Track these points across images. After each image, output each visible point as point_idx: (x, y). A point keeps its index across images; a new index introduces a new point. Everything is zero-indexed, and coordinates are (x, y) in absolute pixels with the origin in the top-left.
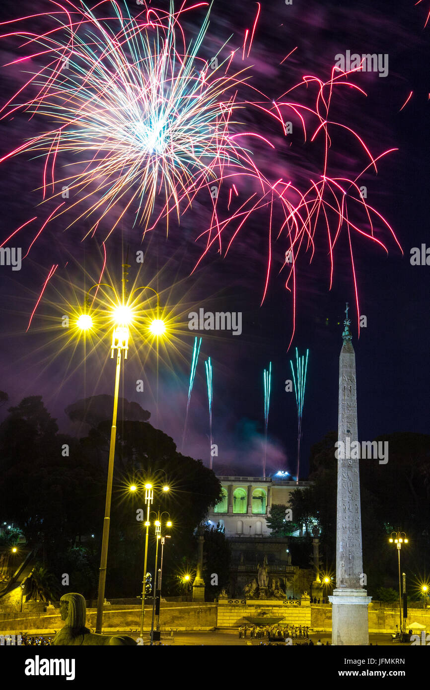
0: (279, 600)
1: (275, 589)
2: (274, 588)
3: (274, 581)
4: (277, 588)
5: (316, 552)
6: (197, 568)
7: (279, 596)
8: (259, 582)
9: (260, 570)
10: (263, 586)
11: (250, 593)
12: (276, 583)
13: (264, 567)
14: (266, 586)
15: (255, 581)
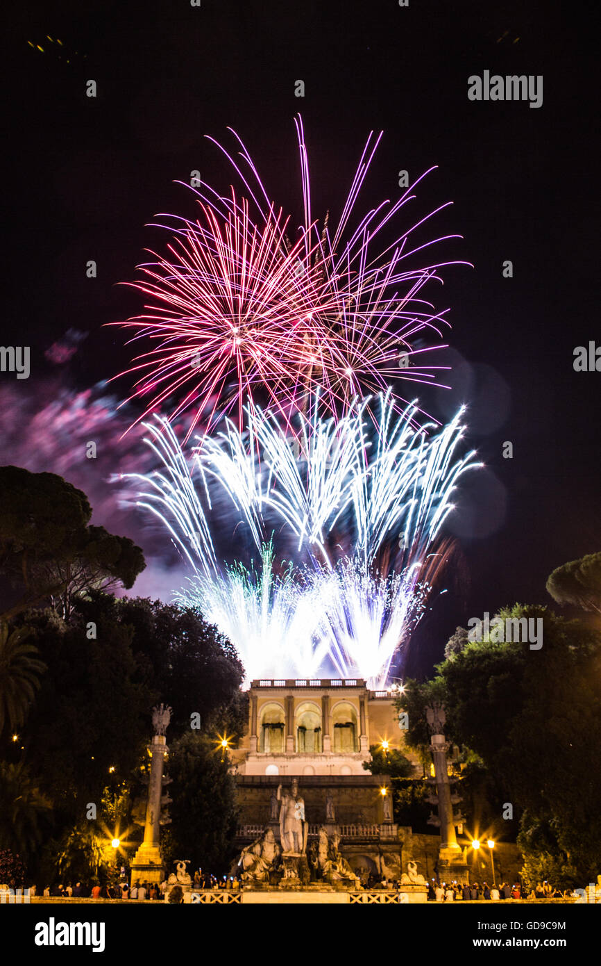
0: (338, 891)
3: (322, 834)
5: (441, 769)
6: (145, 819)
7: (337, 880)
8: (282, 839)
9: (285, 805)
10: (293, 850)
11: (257, 872)
12: (330, 843)
13: (295, 795)
14: (302, 851)
15: (270, 838)
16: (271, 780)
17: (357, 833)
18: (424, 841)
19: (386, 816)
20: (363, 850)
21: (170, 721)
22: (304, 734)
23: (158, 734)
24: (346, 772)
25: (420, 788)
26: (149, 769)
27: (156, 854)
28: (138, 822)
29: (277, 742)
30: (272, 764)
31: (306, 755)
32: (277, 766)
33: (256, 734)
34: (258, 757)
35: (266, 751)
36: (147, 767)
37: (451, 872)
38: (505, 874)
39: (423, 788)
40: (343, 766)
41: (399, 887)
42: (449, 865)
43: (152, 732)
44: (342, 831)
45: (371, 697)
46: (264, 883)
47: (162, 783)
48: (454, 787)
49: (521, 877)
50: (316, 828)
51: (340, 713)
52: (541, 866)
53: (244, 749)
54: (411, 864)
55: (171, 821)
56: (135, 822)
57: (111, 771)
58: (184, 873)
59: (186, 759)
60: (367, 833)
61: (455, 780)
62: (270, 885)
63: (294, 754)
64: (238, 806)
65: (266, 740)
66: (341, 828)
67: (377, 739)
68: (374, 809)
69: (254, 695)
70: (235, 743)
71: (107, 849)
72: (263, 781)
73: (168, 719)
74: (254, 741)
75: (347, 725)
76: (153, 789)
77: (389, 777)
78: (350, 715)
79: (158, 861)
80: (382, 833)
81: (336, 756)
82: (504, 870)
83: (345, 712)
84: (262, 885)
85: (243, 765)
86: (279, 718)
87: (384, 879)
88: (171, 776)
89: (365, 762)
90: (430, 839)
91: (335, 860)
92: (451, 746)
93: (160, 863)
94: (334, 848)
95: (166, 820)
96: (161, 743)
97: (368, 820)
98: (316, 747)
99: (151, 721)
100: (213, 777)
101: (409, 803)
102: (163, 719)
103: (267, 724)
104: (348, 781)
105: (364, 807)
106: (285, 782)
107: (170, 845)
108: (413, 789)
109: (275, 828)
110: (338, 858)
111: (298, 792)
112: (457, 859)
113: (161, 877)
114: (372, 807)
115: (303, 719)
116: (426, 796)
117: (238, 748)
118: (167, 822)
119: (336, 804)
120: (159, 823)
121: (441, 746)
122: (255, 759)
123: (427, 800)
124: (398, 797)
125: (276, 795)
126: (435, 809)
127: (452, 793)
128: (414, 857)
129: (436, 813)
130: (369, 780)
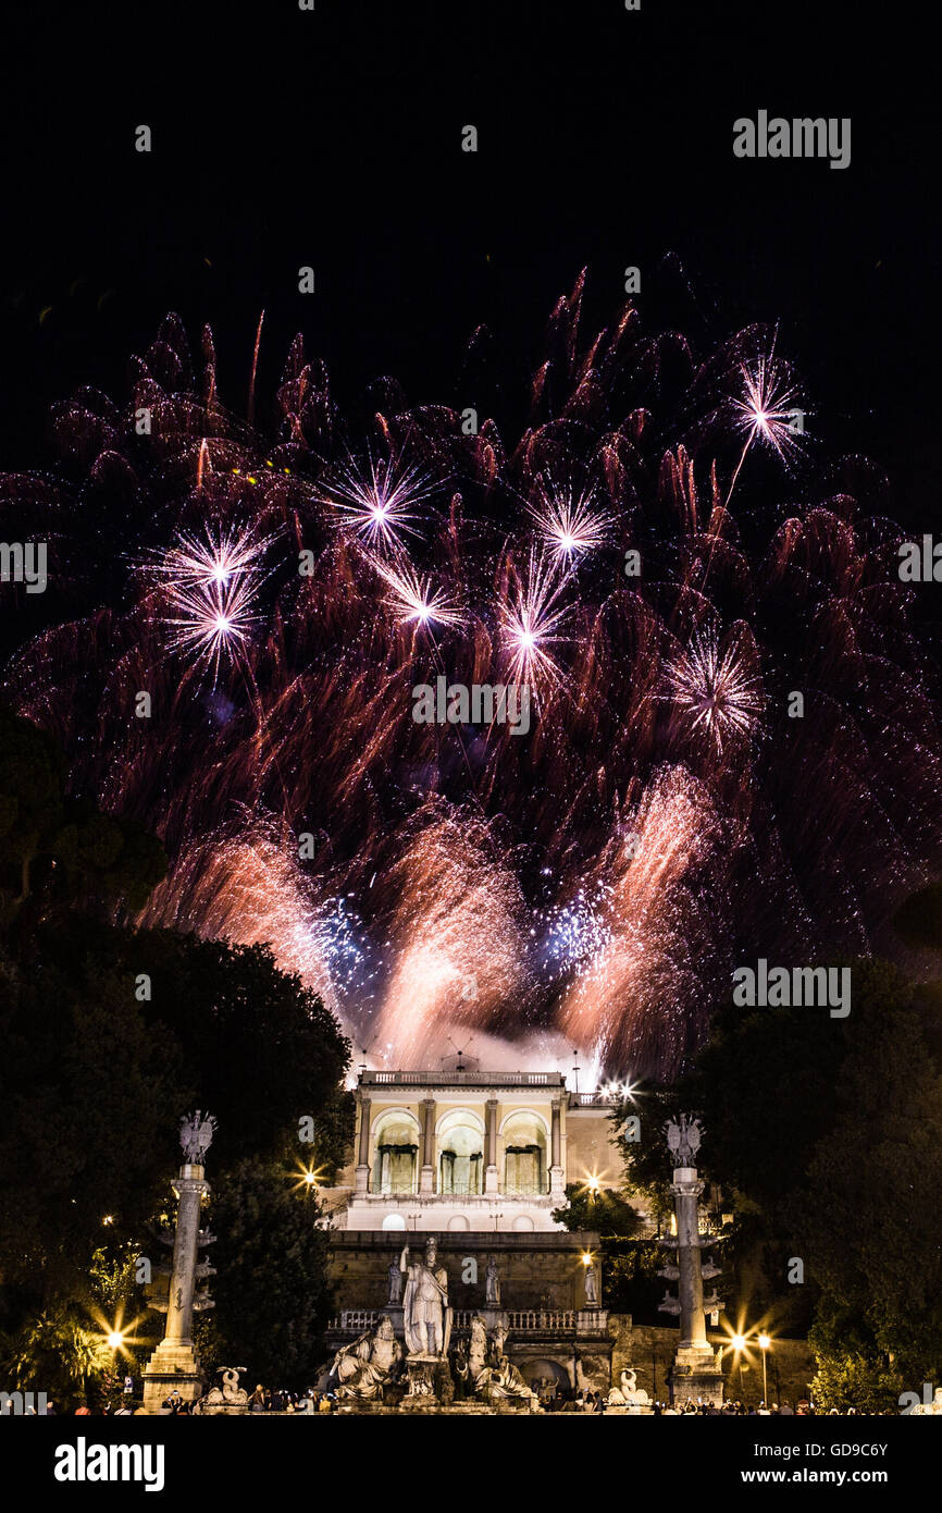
1: (483, 1367)
2: (477, 1361)
3: (477, 1327)
4: (491, 1360)
5: (686, 1224)
6: (168, 1302)
7: (500, 1398)
8: (406, 1334)
9: (414, 1280)
10: (425, 1352)
11: (361, 1385)
12: (490, 1340)
13: (431, 1265)
14: (441, 1352)
15: (386, 1332)
16: (391, 1239)
17: (538, 1325)
18: (652, 1336)
19: (589, 1298)
20: (547, 1351)
21: (213, 1139)
22: (453, 1165)
23: (190, 1162)
24: (523, 1226)
25: (649, 1254)
26: (175, 1220)
27: (187, 1357)
28: (156, 1307)
29: (405, 1176)
30: (395, 1213)
31: (455, 1198)
32: (403, 1216)
33: (367, 1163)
34: (370, 1201)
35: (383, 1192)
36: (171, 1217)
37: (694, 1385)
38: (784, 1386)
39: (656, 1254)
40: (521, 1216)
41: (604, 1408)
42: (691, 1374)
43: (181, 1159)
44: (511, 1322)
45: (573, 1104)
46: (375, 1403)
47: (197, 1243)
48: (707, 1253)
49: (811, 1391)
50: (468, 1317)
51: (516, 1130)
52: (845, 1374)
53: (344, 1188)
54: (627, 1372)
55: (213, 1304)
56: (150, 1306)
57: (105, 1223)
58: (235, 1387)
59: (244, 1203)
60: (554, 1325)
61: (710, 1242)
62: (384, 1405)
63: (434, 1196)
64: (333, 1280)
65: (385, 1173)
66: (511, 1317)
67: (579, 1173)
68: (569, 1286)
69: (364, 1097)
70: (330, 1178)
71: (100, 1349)
72: (377, 1240)
73: (210, 1137)
74: (362, 1175)
75: (529, 1149)
76: (182, 1252)
77: (597, 1235)
78: (535, 1134)
79: (192, 1368)
80: (580, 1325)
81: (506, 1201)
82: (784, 1381)
83: (526, 1127)
84: (370, 1405)
85: (344, 1214)
86: (408, 1136)
87: (580, 1396)
88: (213, 1232)
89: (556, 1209)
90: (661, 1334)
91: (498, 1367)
92: (708, 1186)
93: (195, 1371)
94: (496, 1349)
95: (203, 1302)
96: (195, 1176)
97: (558, 1304)
98: (473, 1186)
99: (178, 1138)
100: (289, 1233)
101: (630, 1277)
102: (199, 1136)
103: (389, 1146)
104: (525, 1241)
105: (553, 1283)
106: (416, 1243)
107: (211, 1343)
108: (638, 1256)
109: (395, 1316)
110: (503, 1364)
111: (437, 1260)
112: (705, 1365)
113: (195, 1393)
114: (565, 1283)
115: (450, 1139)
116: (659, 1266)
117: (334, 1186)
118: (206, 1307)
119: (504, 1279)
120: (191, 1306)
121: (689, 1186)
122: (365, 1203)
123: (660, 1274)
124: (612, 1267)
125: (399, 1263)
126: (674, 1288)
127: (704, 1261)
128: (634, 1362)
129: (675, 1293)
130: (562, 1240)
